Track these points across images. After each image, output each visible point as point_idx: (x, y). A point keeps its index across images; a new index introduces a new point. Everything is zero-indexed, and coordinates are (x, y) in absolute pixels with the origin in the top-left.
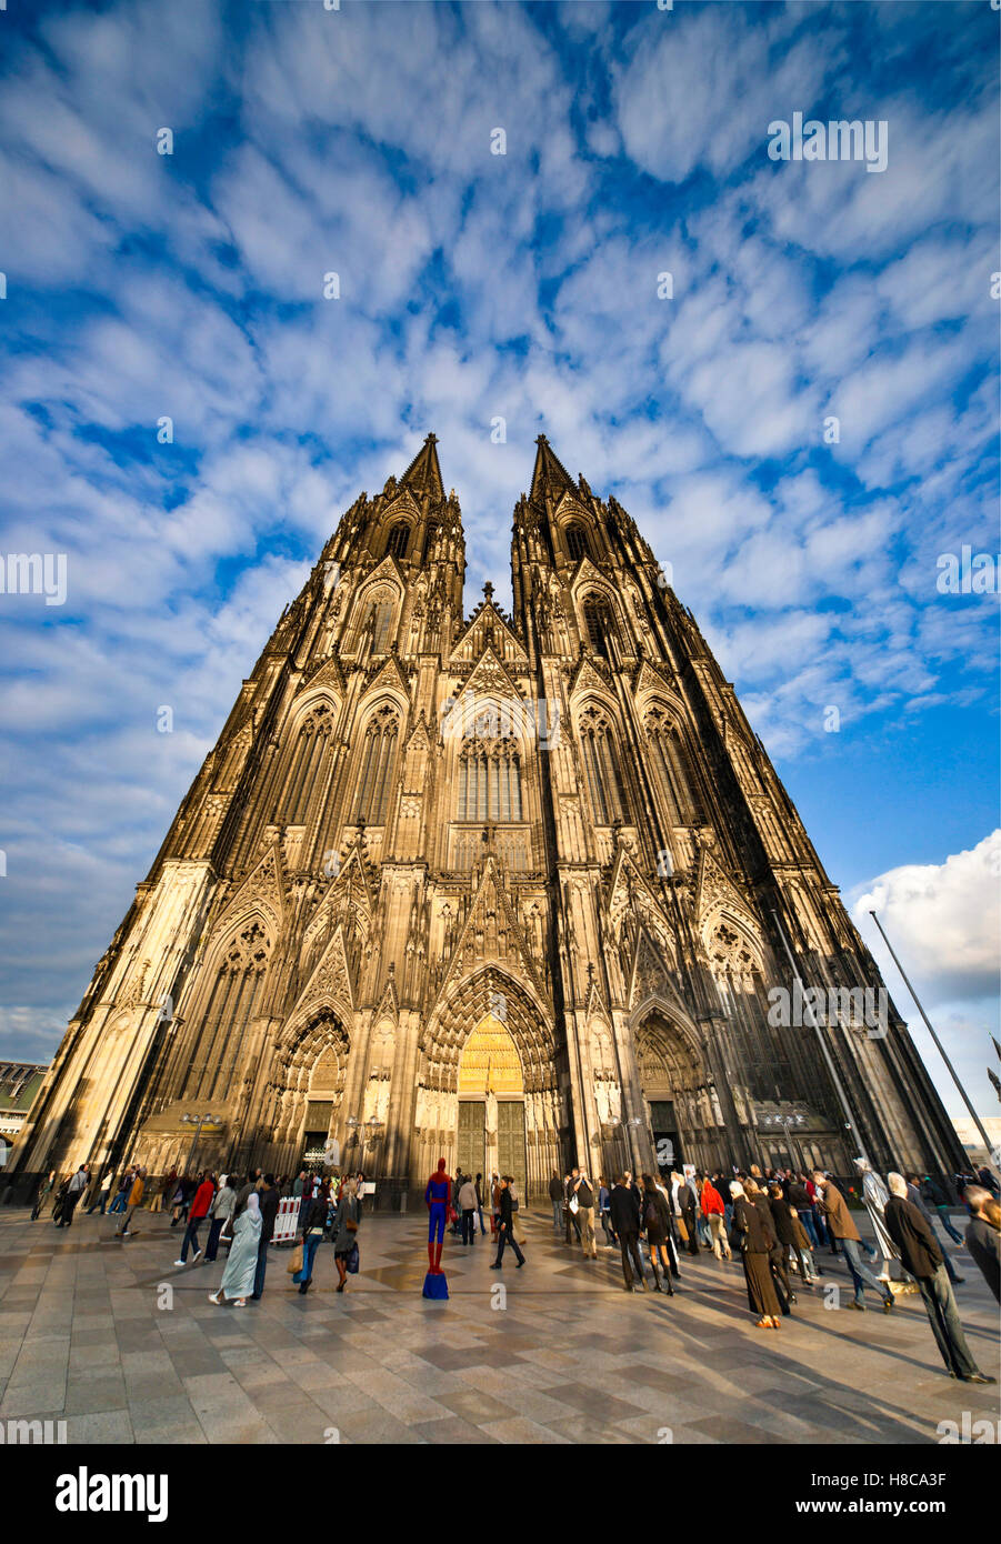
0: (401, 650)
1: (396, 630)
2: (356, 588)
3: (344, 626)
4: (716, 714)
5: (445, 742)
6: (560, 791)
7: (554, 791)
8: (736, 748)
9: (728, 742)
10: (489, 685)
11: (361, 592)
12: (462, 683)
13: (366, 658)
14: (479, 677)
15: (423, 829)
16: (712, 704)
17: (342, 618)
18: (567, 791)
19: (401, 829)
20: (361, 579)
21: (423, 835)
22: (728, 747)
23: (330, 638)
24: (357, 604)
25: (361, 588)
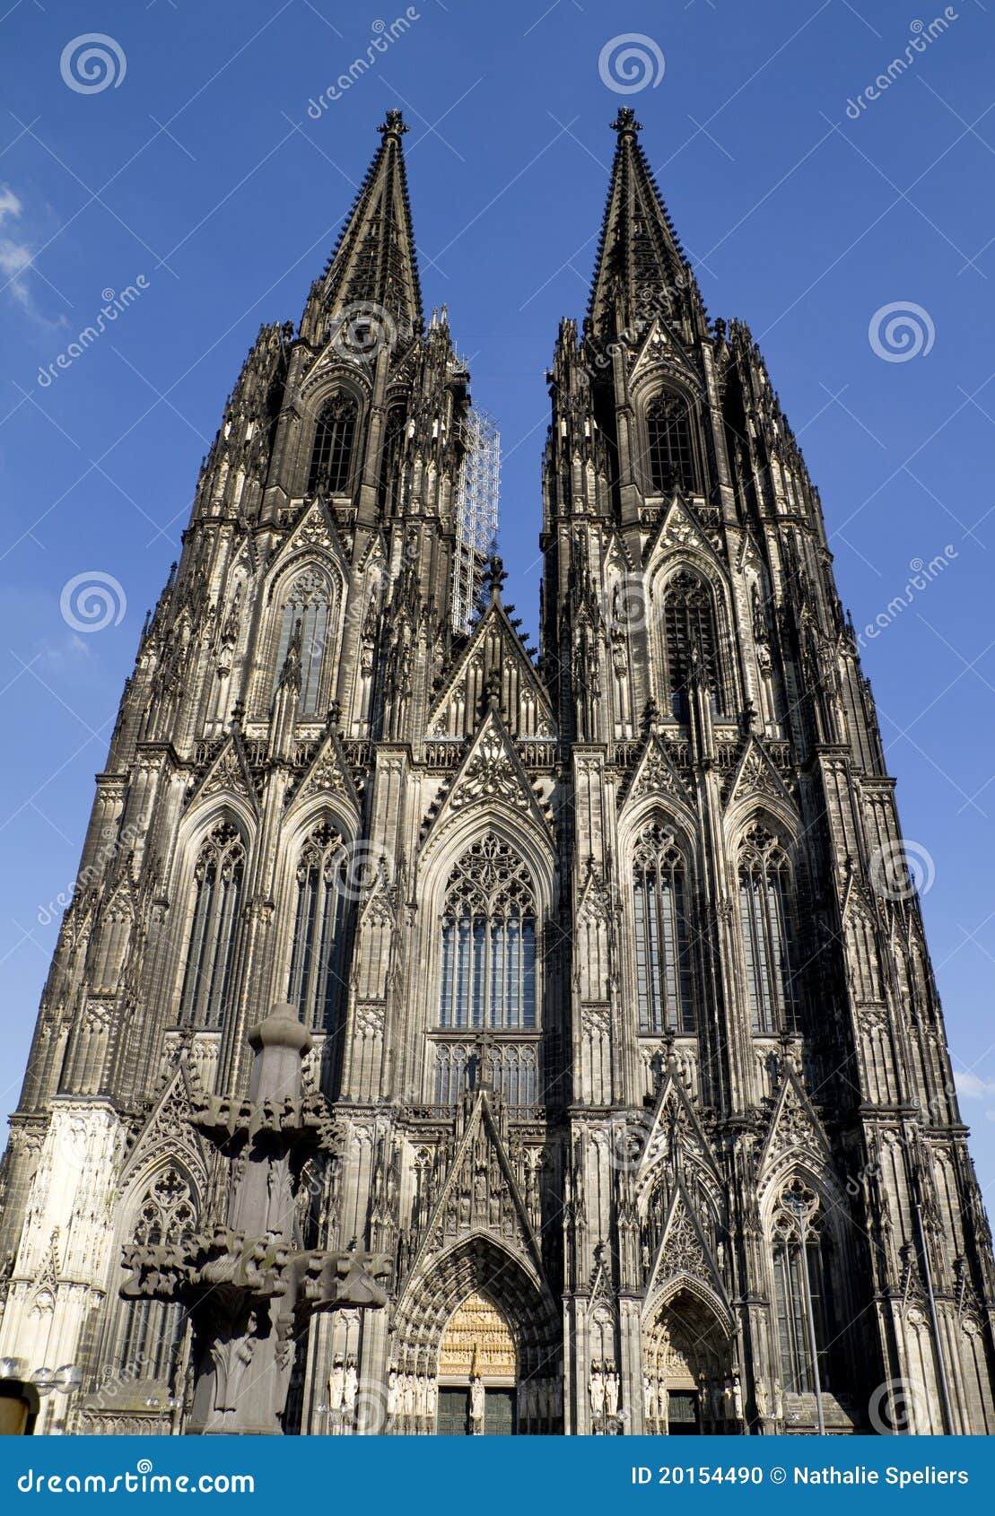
0: (344, 718)
1: (336, 670)
2: (264, 577)
3: (248, 664)
4: (840, 858)
5: (419, 902)
6: (584, 996)
7: (575, 996)
8: (857, 921)
9: (847, 912)
10: (490, 789)
11: (273, 586)
12: (446, 788)
13: (289, 738)
14: (472, 774)
15: (388, 1056)
16: (837, 838)
17: (243, 648)
18: (594, 997)
19: (358, 1055)
20: (272, 555)
21: (387, 1064)
22: (846, 921)
23: (228, 689)
24: (266, 612)
25: (271, 576)
